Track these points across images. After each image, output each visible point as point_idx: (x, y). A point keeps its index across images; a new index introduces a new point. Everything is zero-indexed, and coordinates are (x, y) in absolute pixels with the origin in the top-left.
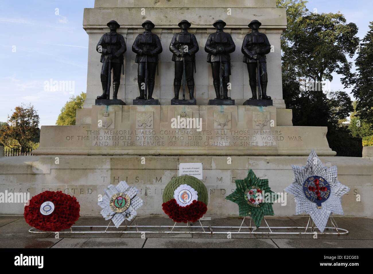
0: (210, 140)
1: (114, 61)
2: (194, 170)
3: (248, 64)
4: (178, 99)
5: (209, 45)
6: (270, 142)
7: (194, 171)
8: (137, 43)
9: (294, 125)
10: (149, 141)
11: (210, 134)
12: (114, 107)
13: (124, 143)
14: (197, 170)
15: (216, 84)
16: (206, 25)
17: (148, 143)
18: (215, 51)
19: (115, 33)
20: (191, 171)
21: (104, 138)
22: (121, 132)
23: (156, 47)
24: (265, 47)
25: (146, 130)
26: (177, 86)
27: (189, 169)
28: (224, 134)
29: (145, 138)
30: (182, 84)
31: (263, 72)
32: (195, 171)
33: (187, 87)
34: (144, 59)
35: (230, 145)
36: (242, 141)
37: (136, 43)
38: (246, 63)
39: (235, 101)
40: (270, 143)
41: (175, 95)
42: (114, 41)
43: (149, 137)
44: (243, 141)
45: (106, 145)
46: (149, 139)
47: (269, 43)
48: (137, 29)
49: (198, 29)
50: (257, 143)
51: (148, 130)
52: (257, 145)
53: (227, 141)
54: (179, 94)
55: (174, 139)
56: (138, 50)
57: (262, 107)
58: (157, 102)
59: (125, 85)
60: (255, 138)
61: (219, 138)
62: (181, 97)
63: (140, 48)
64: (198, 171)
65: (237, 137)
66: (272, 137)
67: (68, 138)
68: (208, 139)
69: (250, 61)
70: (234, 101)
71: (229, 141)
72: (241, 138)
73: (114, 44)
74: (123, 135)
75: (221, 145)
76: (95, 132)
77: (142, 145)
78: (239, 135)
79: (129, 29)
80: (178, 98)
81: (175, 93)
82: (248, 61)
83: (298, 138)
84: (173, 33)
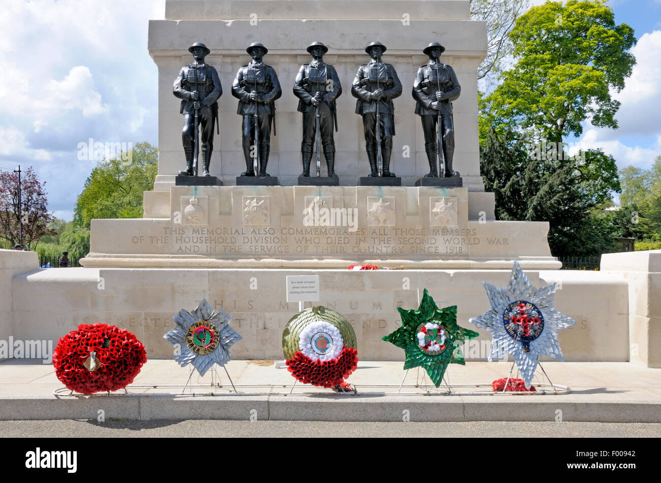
0: (361, 243)
1: (202, 112)
2: (308, 285)
3: (423, 117)
4: (309, 176)
5: (358, 85)
6: (458, 246)
7: (307, 287)
8: (239, 81)
9: (497, 219)
10: (264, 244)
11: (363, 233)
13: (225, 248)
14: (312, 285)
15: (370, 150)
16: (353, 49)
17: (263, 248)
18: (368, 95)
19: (204, 65)
20: (303, 287)
21: (191, 240)
22: (219, 231)
23: (272, 88)
24: (451, 88)
25: (259, 227)
26: (307, 153)
27: (300, 283)
28: (385, 235)
29: (257, 239)
30: (315, 150)
31: (448, 131)
32: (310, 287)
33: (324, 155)
34: (252, 109)
35: (394, 252)
36: (413, 245)
37: (237, 81)
38: (420, 115)
39: (402, 179)
40: (458, 249)
41: (304, 168)
42: (202, 79)
43: (264, 238)
44: (415, 245)
45: (195, 251)
46: (264, 241)
47: (458, 83)
48: (238, 56)
49: (339, 56)
50: (437, 249)
51: (262, 226)
52: (437, 252)
53: (388, 245)
54: (310, 167)
55: (303, 242)
56: (242, 94)
57: (446, 189)
58: (274, 182)
59: (221, 151)
60: (434, 240)
61: (377, 241)
62: (313, 173)
63: (245, 90)
64: (313, 287)
65: (405, 239)
66: (460, 239)
67: (135, 240)
68: (358, 242)
69: (427, 113)
70: (400, 179)
71: (392, 245)
72: (412, 241)
73: (201, 84)
74: (222, 235)
75: (379, 251)
76: (178, 229)
77: (254, 251)
78: (409, 236)
79: (224, 56)
80: (309, 173)
81: (304, 165)
82: (424, 112)
83: (502, 241)
84: (299, 62)
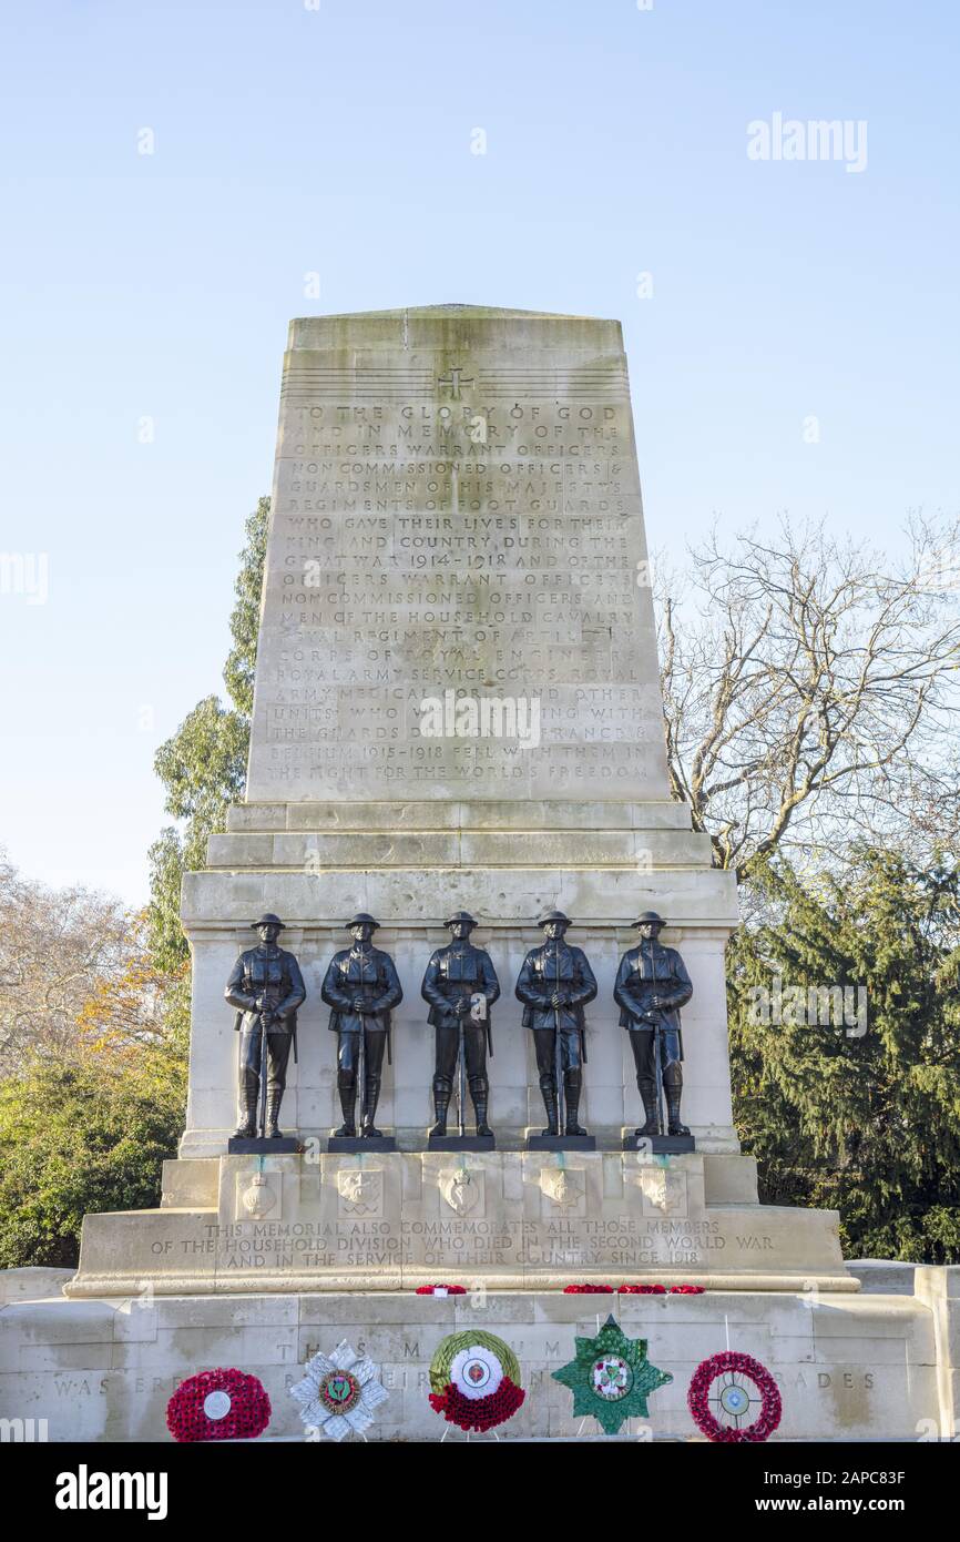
0: (532, 1247)
1: (274, 1029)
3: (633, 1034)
4: (445, 1134)
5: (527, 984)
6: (690, 1251)
8: (334, 978)
9: (762, 1202)
10: (371, 1251)
11: (533, 1230)
12: (277, 1159)
15: (545, 1087)
16: (518, 919)
17: (370, 1257)
18: (542, 1000)
21: (252, 1246)
22: (299, 1229)
23: (387, 988)
24: (677, 985)
25: (365, 1221)
26: (442, 1092)
28: (569, 1232)
29: (359, 1243)
30: (455, 1089)
31: (672, 1058)
33: (469, 1095)
34: (355, 1025)
35: (586, 1260)
36: (616, 1250)
37: (330, 979)
38: (627, 1029)
39: (598, 1139)
40: (689, 1257)
42: (276, 975)
43: (370, 1241)
44: (619, 1249)
45: (258, 1264)
47: (687, 977)
49: (496, 927)
50: (656, 1255)
51: (370, 1221)
52: (657, 1260)
53: (575, 1250)
55: (437, 1246)
56: (340, 1001)
57: (667, 1156)
58: (389, 1145)
59: (296, 1087)
60: (650, 1241)
61: (557, 1243)
63: (344, 994)
65: (603, 1240)
66: (692, 1240)
67: (156, 1248)
68: (526, 1245)
69: (637, 1027)
70: (593, 1138)
71: (581, 1250)
72: (613, 1242)
73: (275, 984)
74: (303, 1236)
75: (559, 1261)
76: (230, 1230)
78: (608, 1234)
79: (306, 929)
80: (445, 1129)
81: (437, 1114)
82: (633, 1026)
83: (761, 1242)
84: (430, 939)
